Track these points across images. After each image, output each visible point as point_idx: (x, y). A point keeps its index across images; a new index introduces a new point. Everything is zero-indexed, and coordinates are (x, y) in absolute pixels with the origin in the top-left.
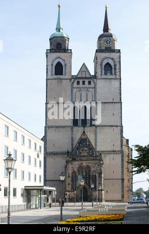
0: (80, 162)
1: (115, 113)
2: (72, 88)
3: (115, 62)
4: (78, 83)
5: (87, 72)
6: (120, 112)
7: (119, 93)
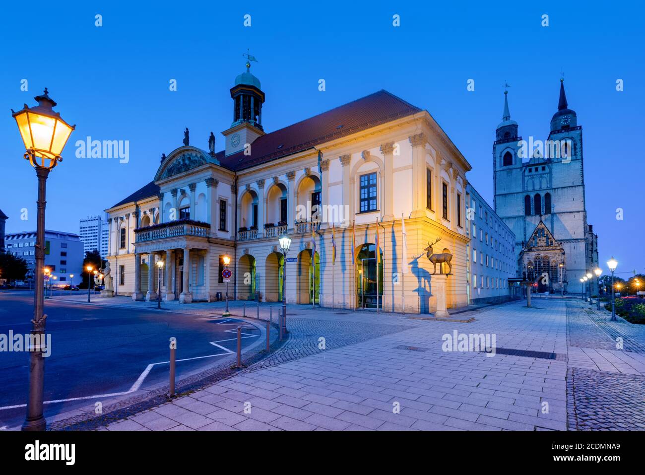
0: (537, 253)
1: (575, 198)
2: (524, 176)
4: (530, 171)
6: (583, 195)
7: (581, 175)
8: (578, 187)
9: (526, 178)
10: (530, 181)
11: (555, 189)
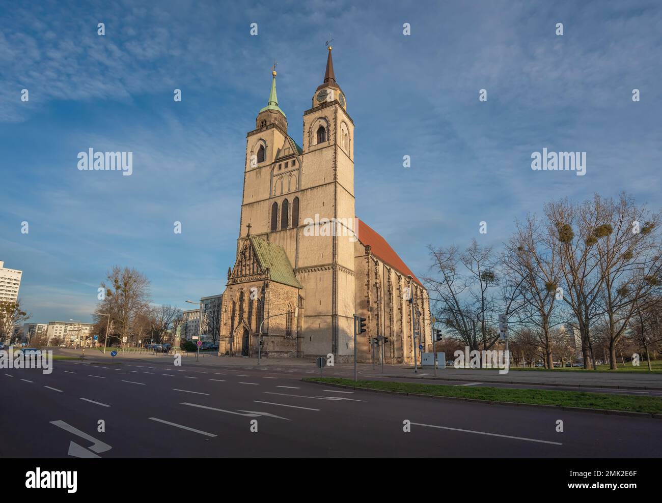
1: (326, 202)
2: (272, 176)
3: (327, 122)
4: (280, 167)
5: (291, 148)
7: (333, 167)
8: (329, 186)
10: (279, 183)
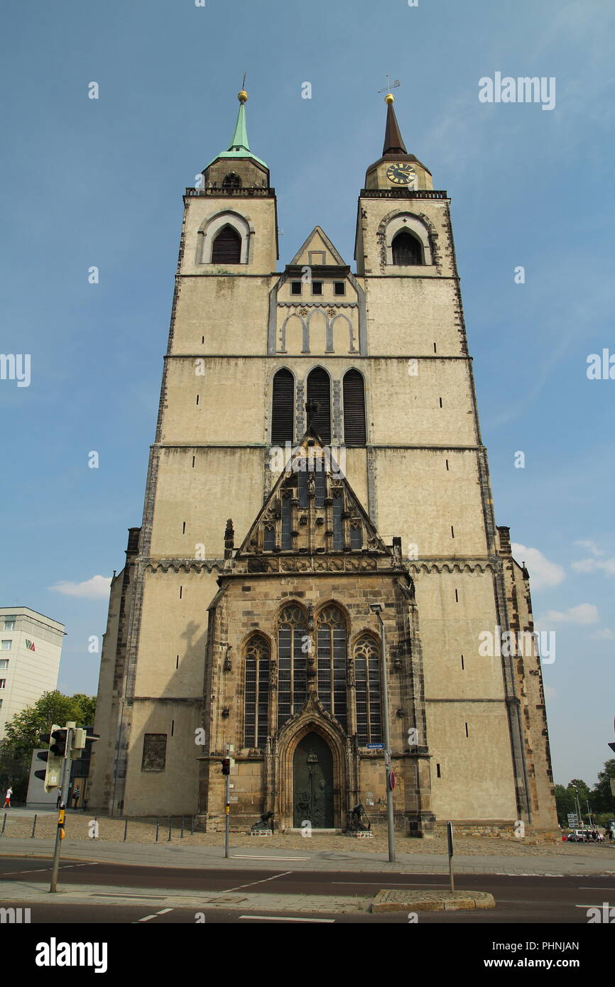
0: (288, 585)
1: (446, 398)
2: (273, 304)
4: (297, 289)
6: (469, 392)
7: (458, 325)
8: (453, 363)
9: (281, 313)
10: (295, 325)
11: (377, 358)
